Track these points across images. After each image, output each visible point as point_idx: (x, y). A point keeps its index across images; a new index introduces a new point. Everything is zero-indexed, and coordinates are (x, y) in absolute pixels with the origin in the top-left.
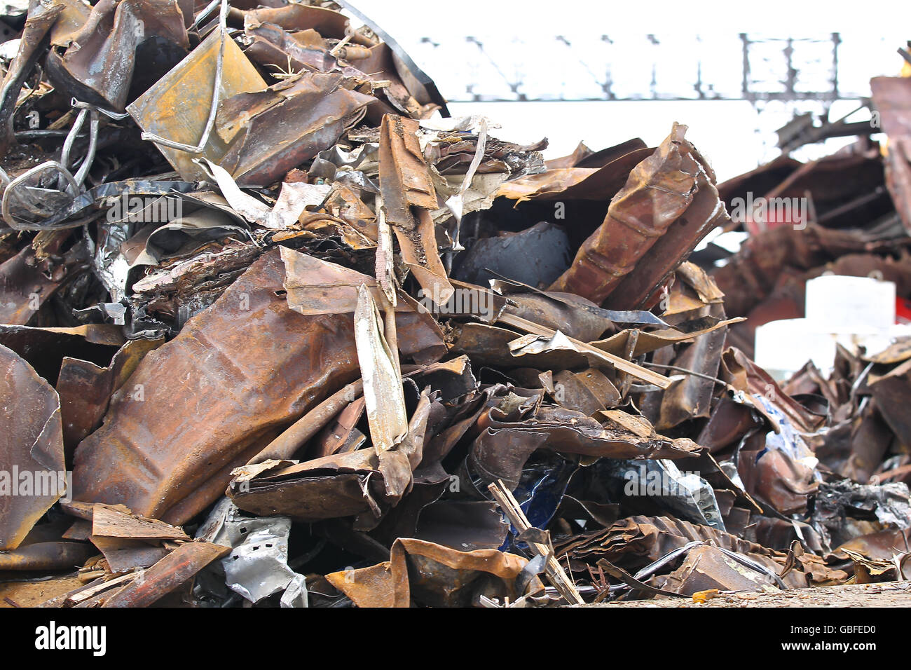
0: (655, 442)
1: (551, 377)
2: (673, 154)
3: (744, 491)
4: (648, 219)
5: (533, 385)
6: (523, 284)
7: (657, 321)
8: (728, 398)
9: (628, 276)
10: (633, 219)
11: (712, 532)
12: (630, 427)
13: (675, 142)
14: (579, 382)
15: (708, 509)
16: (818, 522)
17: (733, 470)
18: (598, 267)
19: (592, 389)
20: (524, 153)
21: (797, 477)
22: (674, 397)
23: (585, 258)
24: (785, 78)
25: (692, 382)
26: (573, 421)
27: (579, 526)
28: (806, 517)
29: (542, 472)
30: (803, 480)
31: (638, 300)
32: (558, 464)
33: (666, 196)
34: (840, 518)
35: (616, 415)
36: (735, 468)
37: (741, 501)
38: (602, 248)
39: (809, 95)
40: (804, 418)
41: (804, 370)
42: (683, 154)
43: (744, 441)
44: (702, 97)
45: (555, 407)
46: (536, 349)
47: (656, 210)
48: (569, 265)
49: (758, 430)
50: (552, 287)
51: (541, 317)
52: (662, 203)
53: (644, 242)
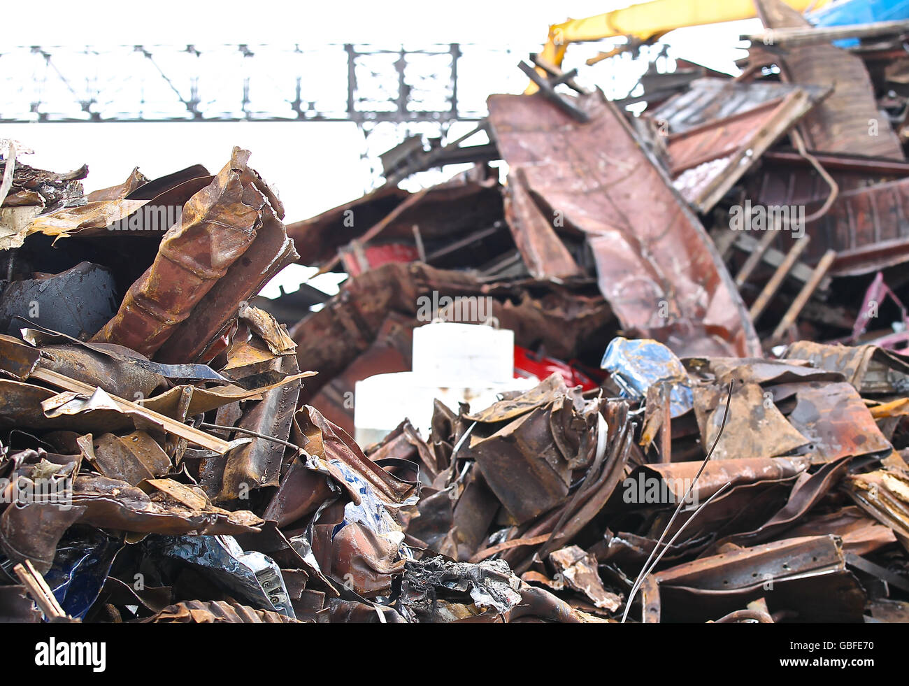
0: (209, 515)
1: (91, 441)
2: (234, 183)
3: (318, 570)
4: (205, 259)
5: (71, 450)
6: (61, 334)
7: (214, 376)
8: (300, 464)
9: (184, 323)
10: (187, 259)
11: (278, 618)
12: (181, 499)
13: (235, 170)
14: (123, 447)
15: (276, 592)
16: (404, 605)
17: (306, 547)
18: (148, 314)
19: (138, 454)
20: (61, 182)
21: (381, 554)
22: (238, 463)
23: (132, 304)
24: (396, 96)
25: (259, 445)
26: (116, 492)
27: (131, 612)
28: (391, 600)
29: (81, 551)
30: (387, 557)
31: (194, 352)
32: (100, 542)
33: (226, 232)
34: (430, 601)
35: (165, 485)
36: (308, 544)
37: (314, 582)
38: (153, 292)
39: (423, 116)
40: (391, 487)
41: (400, 430)
42: (245, 184)
43: (320, 513)
44: (302, 117)
45: (95, 476)
46: (74, 408)
47: (214, 248)
48: (115, 312)
49: (334, 500)
50: (95, 338)
51: (81, 372)
52: (220, 240)
53: (201, 284)
